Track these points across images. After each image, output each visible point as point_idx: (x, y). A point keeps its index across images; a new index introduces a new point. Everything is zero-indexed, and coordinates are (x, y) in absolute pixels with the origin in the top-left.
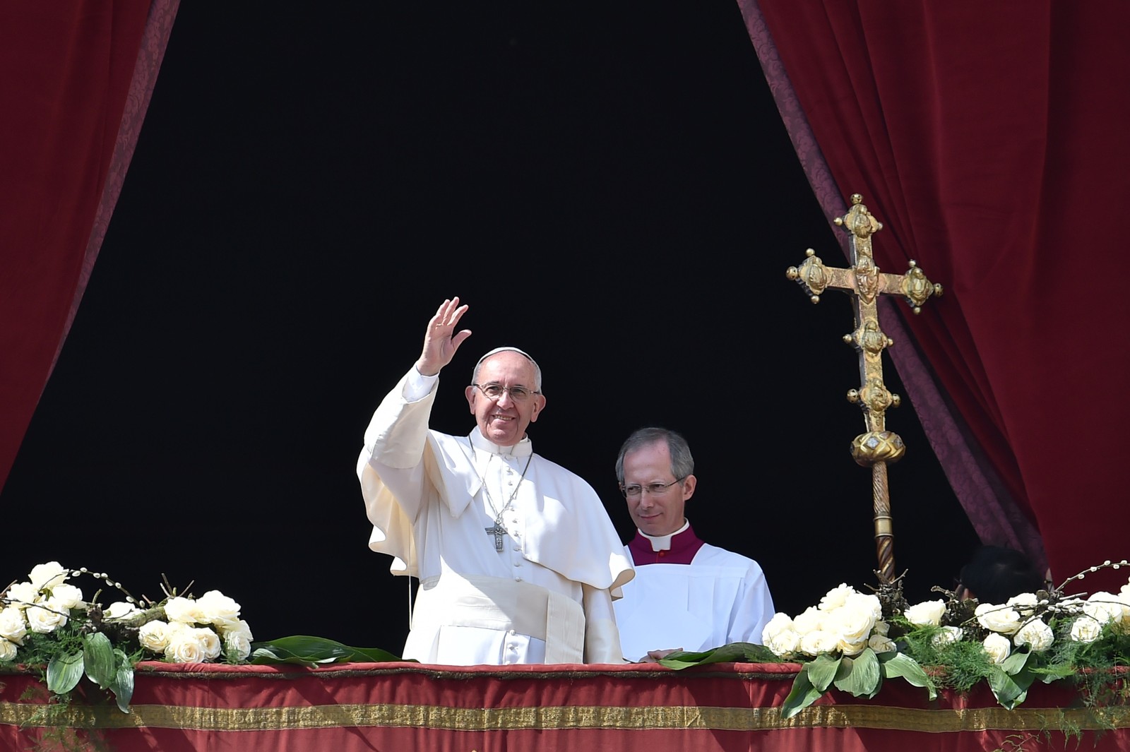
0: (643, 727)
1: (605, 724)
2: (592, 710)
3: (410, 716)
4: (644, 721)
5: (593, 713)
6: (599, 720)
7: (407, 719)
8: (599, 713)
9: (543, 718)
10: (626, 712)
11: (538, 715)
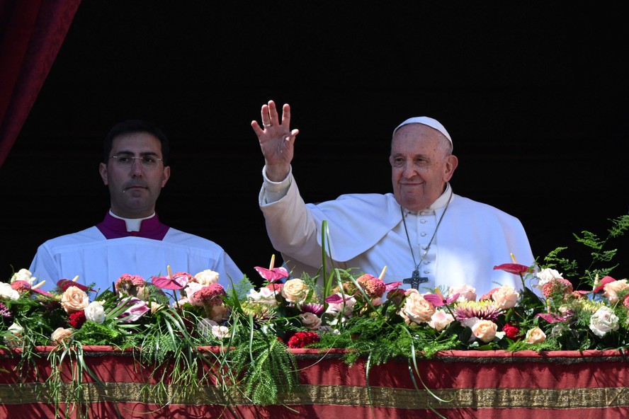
0: (569, 407)
1: (535, 404)
2: (522, 391)
3: (360, 396)
4: (569, 401)
5: (524, 394)
6: (529, 400)
7: (357, 399)
8: (529, 394)
9: (479, 398)
10: (554, 394)
11: (474, 396)
